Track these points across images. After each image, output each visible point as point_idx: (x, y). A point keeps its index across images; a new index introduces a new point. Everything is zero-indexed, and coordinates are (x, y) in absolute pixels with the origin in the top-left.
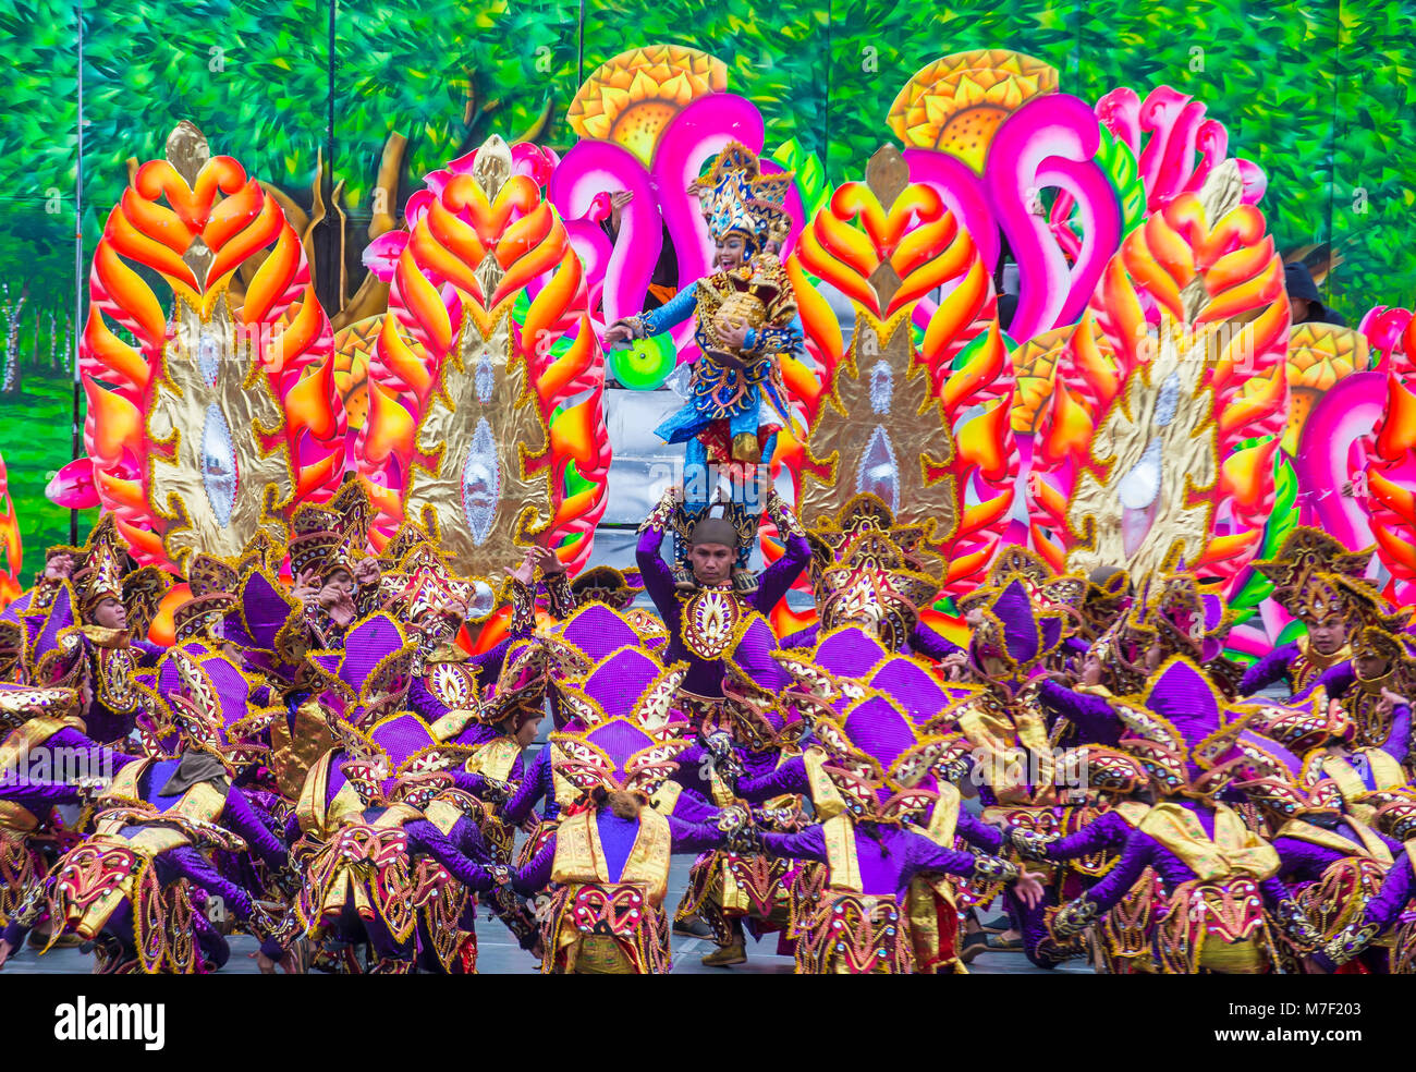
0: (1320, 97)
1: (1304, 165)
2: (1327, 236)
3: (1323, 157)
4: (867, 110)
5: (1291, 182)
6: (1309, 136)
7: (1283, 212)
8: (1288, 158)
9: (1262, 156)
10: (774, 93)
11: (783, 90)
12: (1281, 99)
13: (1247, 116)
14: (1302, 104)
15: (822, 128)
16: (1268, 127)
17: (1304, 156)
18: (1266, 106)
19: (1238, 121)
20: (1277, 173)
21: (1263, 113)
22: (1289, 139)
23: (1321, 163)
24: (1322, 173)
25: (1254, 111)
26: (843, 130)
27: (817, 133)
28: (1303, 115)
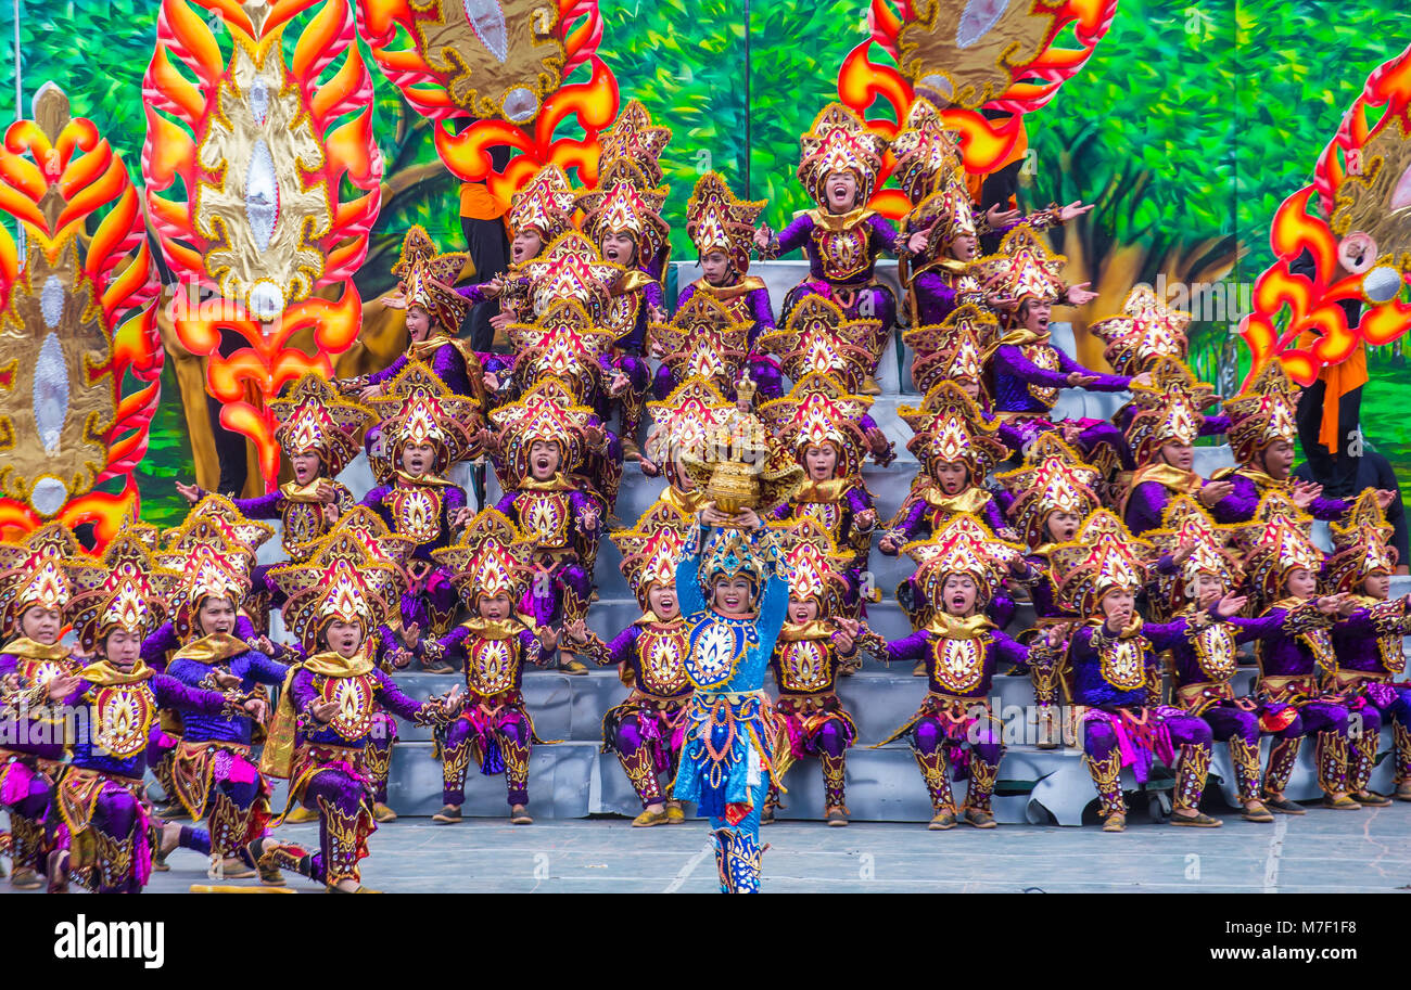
0: (1220, 95)
1: (1209, 161)
2: (1233, 227)
3: (1227, 152)
4: (787, 118)
5: (1197, 177)
6: (1212, 133)
7: (1190, 206)
8: (1192, 154)
9: (1169, 153)
10: (694, 104)
11: (704, 101)
12: (1184, 97)
13: (1152, 115)
14: (1203, 103)
15: (743, 136)
16: (1172, 125)
17: (1208, 152)
18: (1170, 105)
19: (1143, 119)
20: (1182, 169)
21: (1168, 111)
22: (1193, 136)
23: (1224, 158)
24: (1225, 168)
25: (1158, 110)
26: (765, 138)
27: (737, 141)
28: (1204, 113)
